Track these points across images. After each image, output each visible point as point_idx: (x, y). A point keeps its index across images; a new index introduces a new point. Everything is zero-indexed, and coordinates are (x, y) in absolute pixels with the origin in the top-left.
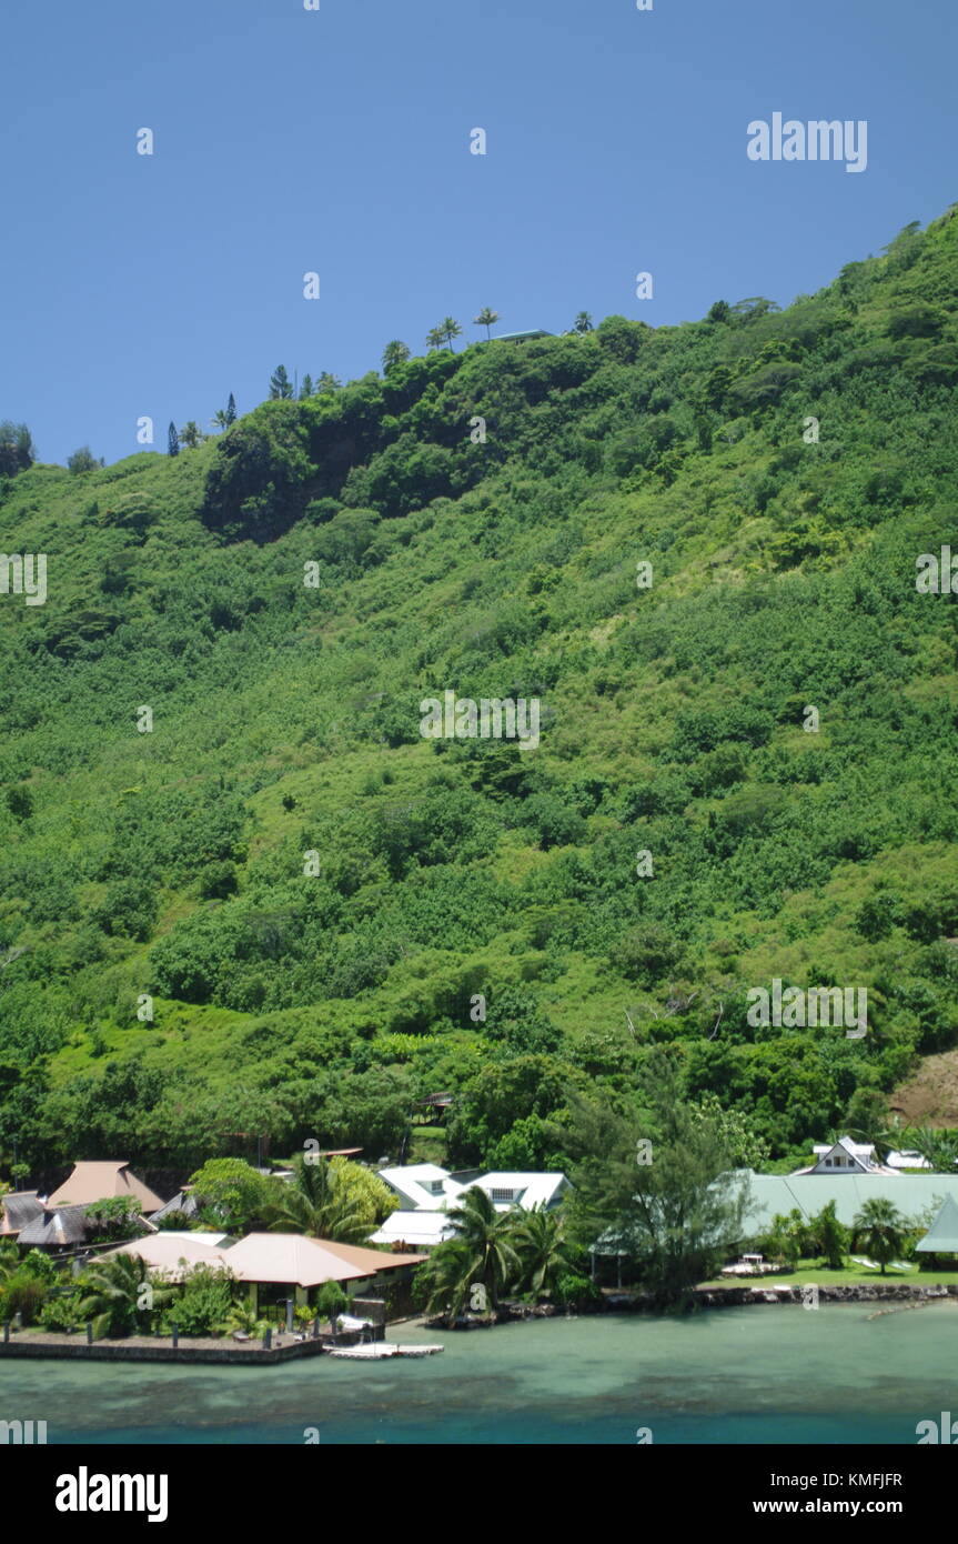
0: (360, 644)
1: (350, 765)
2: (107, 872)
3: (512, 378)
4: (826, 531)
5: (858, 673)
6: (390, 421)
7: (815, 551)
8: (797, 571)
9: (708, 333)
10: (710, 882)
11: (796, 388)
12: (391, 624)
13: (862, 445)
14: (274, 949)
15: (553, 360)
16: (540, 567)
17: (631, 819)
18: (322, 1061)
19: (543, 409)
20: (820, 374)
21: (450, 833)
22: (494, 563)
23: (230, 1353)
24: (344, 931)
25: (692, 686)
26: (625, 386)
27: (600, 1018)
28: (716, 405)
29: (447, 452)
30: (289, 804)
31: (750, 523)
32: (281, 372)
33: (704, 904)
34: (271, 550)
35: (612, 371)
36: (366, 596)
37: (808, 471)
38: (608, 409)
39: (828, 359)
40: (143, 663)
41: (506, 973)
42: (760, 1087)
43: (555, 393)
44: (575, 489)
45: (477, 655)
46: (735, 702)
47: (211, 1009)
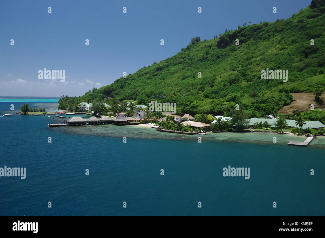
0: (232, 60)
1: (228, 73)
2: (201, 84)
3: (252, 29)
4: (286, 46)
5: (287, 62)
6: (238, 35)
7: (284, 48)
8: (282, 51)
9: (276, 23)
10: (264, 86)
11: (285, 29)
12: (236, 57)
13: (292, 36)
14: (216, 93)
15: (257, 27)
16: (253, 51)
17: (258, 79)
18: (218, 104)
19: (256, 33)
20: (288, 28)
21: (237, 80)
22: (248, 50)
23: (188, 133)
24: (224, 91)
25: (267, 64)
26: (266, 30)
27: (247, 101)
28: (275, 32)
29: (244, 38)
30: (221, 77)
31: (278, 45)
32: (226, 30)
33: (263, 89)
34: (224, 49)
35: (264, 28)
36: (234, 54)
37: (285, 39)
38: (263, 32)
39: (289, 26)
40: (209, 62)
41: (239, 96)
42: (263, 109)
43: (257, 31)
44: (258, 42)
45: (244, 61)
46: (272, 66)
47: (209, 99)
